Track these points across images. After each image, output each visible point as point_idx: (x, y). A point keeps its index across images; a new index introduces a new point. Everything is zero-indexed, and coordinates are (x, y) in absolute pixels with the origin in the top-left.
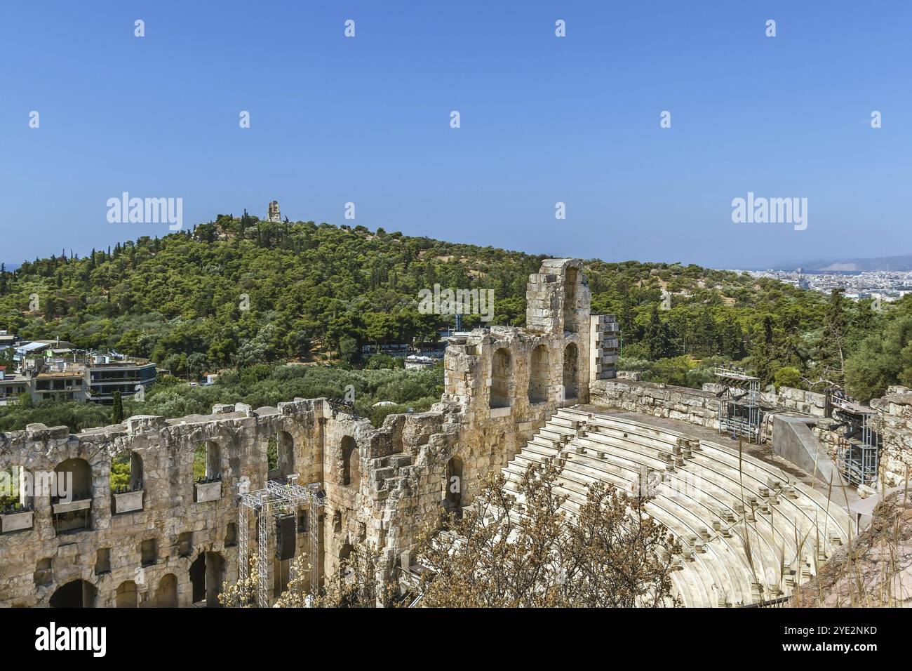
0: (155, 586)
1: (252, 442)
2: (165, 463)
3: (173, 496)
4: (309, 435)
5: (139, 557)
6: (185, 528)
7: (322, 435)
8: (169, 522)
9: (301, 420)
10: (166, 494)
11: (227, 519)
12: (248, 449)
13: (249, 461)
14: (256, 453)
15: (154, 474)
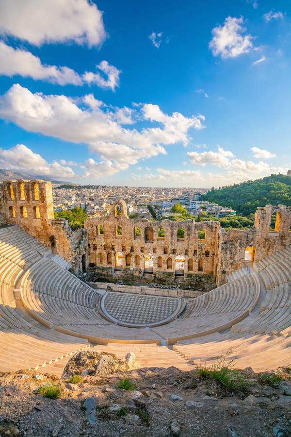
0: (166, 259)
1: (194, 230)
2: (170, 231)
3: (172, 239)
4: (212, 231)
5: (163, 252)
6: (174, 248)
7: (216, 231)
8: (170, 246)
9: (209, 226)
10: (170, 239)
11: (186, 248)
12: (193, 232)
13: (193, 235)
14: (195, 233)
15: (167, 234)
